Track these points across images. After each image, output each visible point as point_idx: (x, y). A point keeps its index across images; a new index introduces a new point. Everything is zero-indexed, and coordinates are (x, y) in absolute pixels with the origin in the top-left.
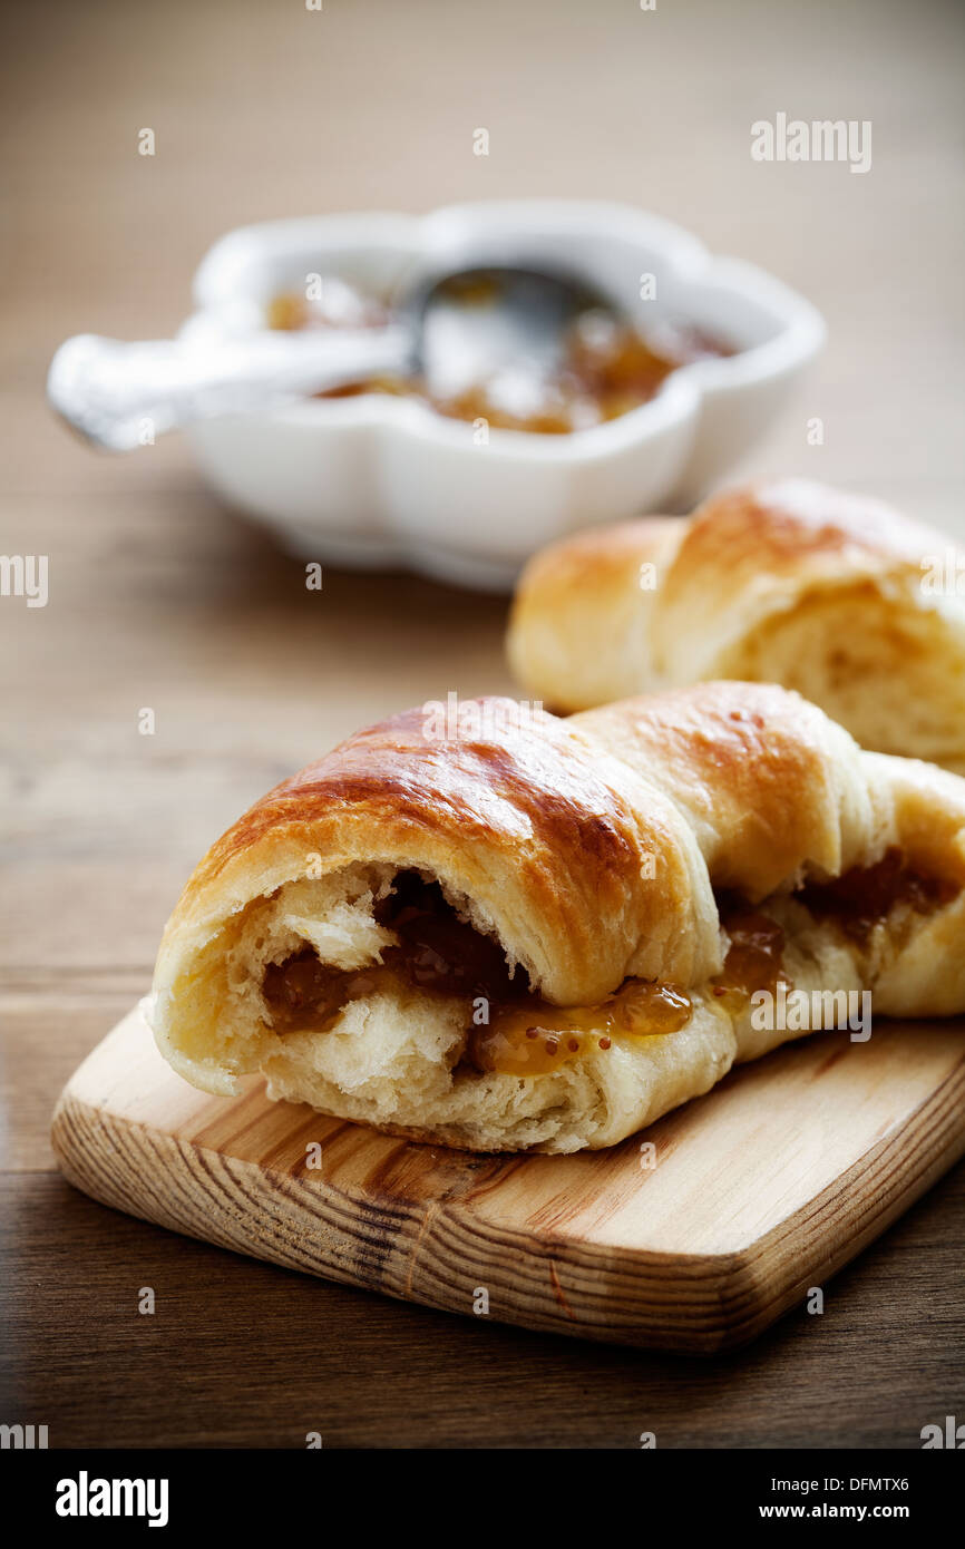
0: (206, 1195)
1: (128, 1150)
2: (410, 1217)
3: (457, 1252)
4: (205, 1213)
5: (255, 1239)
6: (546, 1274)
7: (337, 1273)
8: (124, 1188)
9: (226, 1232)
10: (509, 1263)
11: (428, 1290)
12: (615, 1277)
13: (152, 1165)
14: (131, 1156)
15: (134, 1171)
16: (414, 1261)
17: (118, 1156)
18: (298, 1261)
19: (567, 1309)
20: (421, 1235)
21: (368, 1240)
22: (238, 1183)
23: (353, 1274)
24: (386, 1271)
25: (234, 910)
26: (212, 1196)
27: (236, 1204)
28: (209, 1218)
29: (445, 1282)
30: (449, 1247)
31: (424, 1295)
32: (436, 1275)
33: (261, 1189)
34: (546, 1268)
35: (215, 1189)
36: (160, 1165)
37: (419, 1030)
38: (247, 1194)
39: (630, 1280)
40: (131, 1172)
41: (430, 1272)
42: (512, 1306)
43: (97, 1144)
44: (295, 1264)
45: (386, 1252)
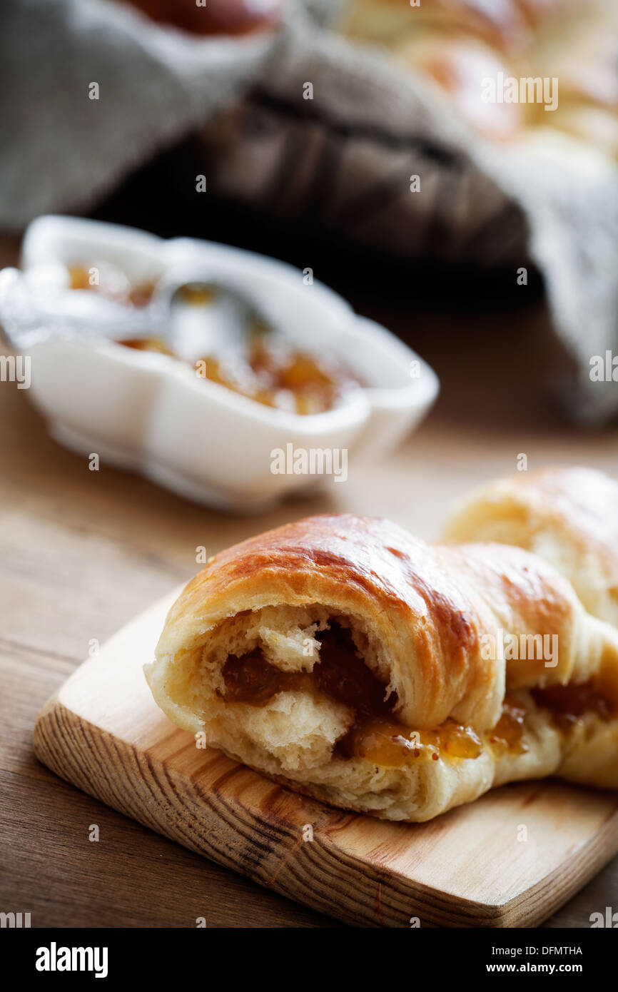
0: (147, 790)
1: (97, 747)
2: (289, 835)
3: (316, 864)
4: (142, 801)
5: (173, 825)
6: (374, 892)
7: (224, 860)
8: (86, 772)
9: (152, 816)
10: (351, 879)
11: (287, 884)
12: (419, 904)
13: (112, 761)
14: (99, 752)
15: (98, 762)
16: (284, 864)
17: (88, 749)
18: (198, 846)
19: (381, 917)
20: (294, 848)
21: (255, 843)
22: (173, 786)
23: (236, 863)
24: (261, 866)
25: (228, 615)
26: (151, 791)
27: (168, 799)
28: (144, 804)
29: (301, 881)
30: (311, 860)
31: (282, 887)
32: (297, 876)
33: (189, 793)
34: (374, 888)
35: (155, 787)
36: (119, 763)
37: (325, 720)
38: (178, 795)
39: (428, 908)
40: (95, 762)
41: (293, 873)
42: (342, 906)
43: (75, 738)
44: (195, 847)
45: (266, 854)
